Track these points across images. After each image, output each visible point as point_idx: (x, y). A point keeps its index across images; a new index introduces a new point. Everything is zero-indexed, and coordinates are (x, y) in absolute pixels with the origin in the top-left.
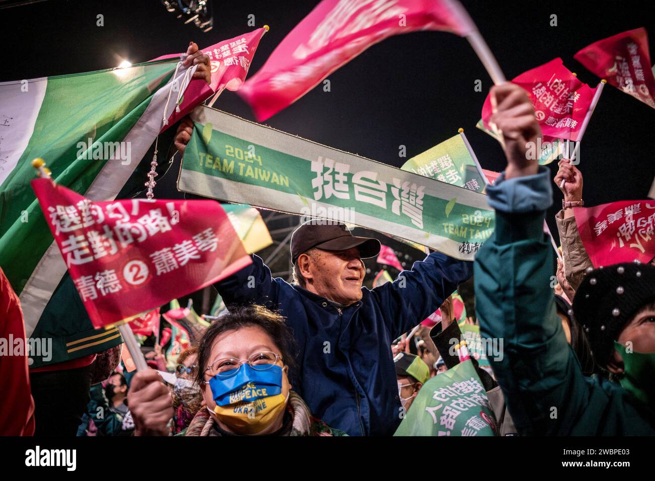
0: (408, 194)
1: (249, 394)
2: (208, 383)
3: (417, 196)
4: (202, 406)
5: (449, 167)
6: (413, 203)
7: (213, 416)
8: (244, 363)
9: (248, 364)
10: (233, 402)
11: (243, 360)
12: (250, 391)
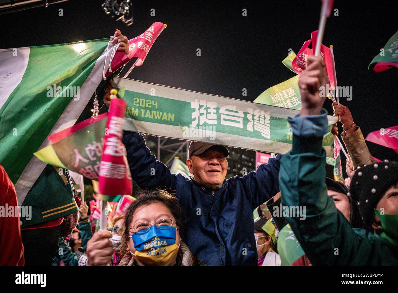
0: (259, 117)
1: (156, 244)
2: (131, 237)
3: (265, 118)
4: (127, 251)
5: (293, 95)
6: (263, 123)
7: (134, 257)
8: (153, 225)
9: (155, 226)
10: (147, 249)
11: (152, 223)
12: (156, 242)
